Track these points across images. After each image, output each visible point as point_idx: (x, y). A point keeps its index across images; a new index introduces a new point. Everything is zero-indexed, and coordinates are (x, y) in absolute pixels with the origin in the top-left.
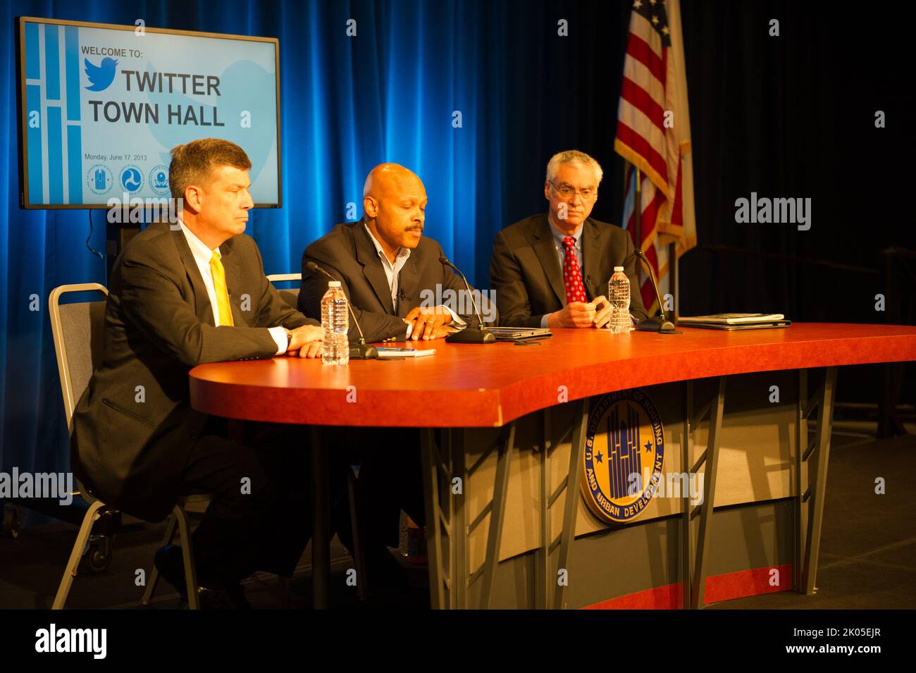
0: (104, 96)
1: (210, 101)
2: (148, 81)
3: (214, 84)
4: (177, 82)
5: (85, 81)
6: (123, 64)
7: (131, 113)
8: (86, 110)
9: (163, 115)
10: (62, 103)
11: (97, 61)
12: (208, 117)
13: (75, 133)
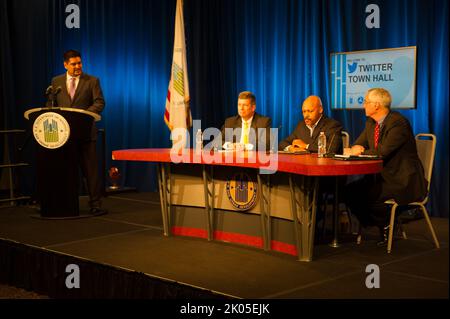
0: (353, 74)
1: (388, 72)
2: (367, 68)
3: (390, 66)
4: (377, 67)
5: (348, 70)
6: (359, 64)
7: (361, 79)
8: (348, 79)
9: (372, 79)
10: (341, 78)
11: (351, 64)
12: (388, 78)
13: (344, 87)
